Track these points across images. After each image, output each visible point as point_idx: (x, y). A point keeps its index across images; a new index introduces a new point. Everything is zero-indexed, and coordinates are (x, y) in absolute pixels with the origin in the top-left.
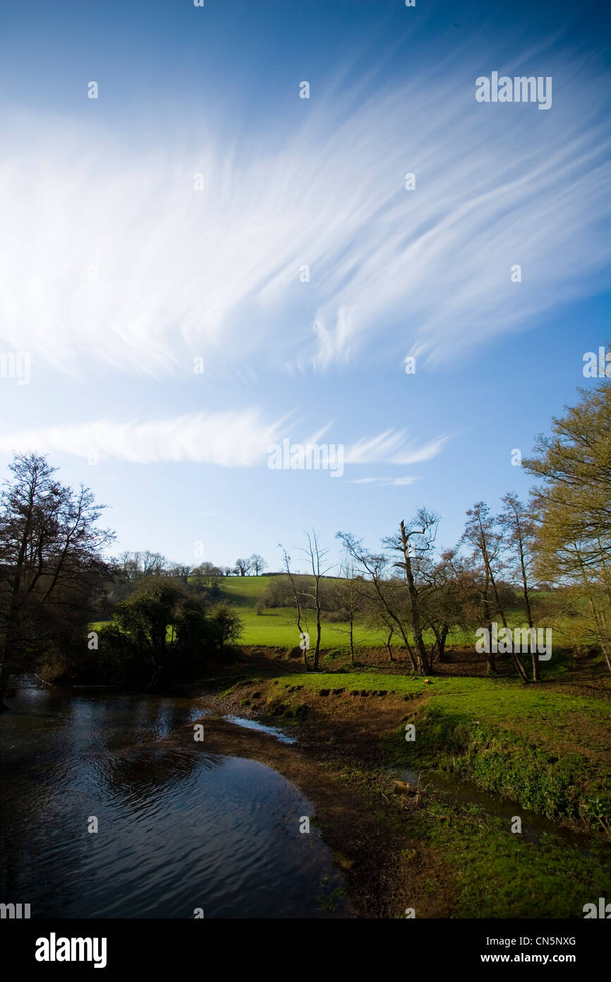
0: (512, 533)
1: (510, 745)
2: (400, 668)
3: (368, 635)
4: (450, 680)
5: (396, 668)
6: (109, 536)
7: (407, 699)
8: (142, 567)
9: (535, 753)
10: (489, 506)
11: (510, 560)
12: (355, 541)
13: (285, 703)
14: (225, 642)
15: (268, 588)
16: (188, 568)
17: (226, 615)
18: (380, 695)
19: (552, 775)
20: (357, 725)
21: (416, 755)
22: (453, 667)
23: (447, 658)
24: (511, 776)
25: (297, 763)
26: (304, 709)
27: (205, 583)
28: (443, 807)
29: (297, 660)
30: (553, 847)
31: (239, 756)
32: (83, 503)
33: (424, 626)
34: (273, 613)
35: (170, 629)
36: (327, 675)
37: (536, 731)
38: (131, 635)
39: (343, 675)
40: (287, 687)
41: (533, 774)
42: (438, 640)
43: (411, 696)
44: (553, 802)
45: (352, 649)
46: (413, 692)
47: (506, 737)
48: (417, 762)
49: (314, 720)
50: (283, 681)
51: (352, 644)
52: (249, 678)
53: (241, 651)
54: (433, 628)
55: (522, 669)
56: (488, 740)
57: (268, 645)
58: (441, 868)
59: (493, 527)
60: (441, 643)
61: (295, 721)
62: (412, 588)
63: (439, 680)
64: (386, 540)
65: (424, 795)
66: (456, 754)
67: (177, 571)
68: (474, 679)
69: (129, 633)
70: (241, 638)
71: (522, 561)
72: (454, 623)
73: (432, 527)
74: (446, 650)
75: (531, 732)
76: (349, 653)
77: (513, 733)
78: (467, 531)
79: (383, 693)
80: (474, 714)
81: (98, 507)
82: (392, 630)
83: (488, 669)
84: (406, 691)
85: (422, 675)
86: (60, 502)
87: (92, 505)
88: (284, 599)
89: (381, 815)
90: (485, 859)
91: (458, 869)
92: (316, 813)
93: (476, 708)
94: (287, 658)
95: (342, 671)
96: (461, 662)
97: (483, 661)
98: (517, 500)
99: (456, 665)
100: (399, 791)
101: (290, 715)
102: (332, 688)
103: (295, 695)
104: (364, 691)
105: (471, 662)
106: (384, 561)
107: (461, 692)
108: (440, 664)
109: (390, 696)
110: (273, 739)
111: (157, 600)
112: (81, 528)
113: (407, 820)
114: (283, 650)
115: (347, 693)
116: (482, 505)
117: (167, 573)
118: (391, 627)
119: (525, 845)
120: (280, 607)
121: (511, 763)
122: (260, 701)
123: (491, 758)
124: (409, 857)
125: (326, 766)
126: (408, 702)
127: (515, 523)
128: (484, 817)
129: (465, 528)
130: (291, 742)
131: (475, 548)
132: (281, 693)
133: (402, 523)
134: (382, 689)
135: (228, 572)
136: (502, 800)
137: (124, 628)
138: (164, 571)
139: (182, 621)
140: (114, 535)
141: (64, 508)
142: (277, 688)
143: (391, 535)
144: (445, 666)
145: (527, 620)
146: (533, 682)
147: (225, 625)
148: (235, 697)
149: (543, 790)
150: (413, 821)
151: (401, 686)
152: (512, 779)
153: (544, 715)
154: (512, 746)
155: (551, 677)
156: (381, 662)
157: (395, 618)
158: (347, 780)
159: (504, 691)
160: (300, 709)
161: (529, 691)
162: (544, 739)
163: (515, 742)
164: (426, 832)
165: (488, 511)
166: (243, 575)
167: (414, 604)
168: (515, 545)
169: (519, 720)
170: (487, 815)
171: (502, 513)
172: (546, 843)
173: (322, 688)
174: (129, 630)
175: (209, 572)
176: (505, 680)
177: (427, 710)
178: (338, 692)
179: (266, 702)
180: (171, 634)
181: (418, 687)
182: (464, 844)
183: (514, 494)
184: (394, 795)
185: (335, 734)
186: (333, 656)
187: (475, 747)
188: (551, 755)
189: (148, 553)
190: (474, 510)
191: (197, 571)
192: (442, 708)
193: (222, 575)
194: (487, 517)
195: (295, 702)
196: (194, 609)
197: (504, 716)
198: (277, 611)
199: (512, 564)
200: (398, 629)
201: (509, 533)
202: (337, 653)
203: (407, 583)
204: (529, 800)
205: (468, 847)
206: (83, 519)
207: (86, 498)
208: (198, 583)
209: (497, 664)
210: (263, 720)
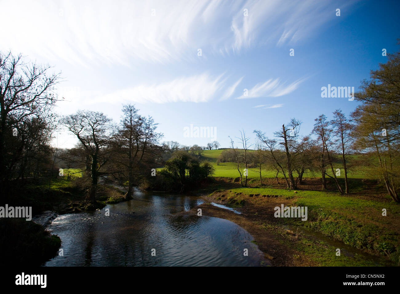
0: (338, 129)
1: (338, 219)
2: (282, 187)
3: (268, 173)
4: (305, 192)
5: (280, 186)
6: (161, 135)
7: (287, 199)
8: (171, 147)
9: (351, 223)
10: (326, 116)
11: (336, 141)
12: (262, 133)
13: (235, 199)
14: (208, 176)
15: (221, 155)
16: (188, 147)
17: (208, 165)
18: (275, 197)
19: (360, 232)
20: (267, 208)
21: (294, 221)
22: (306, 186)
23: (303, 183)
24: (339, 231)
25: (244, 221)
26: (243, 201)
27: (195, 153)
28: (308, 241)
29: (238, 183)
30: (361, 260)
31: (220, 218)
32: (150, 123)
33: (293, 169)
34: (224, 164)
35: (186, 171)
36: (251, 189)
37: (350, 214)
38: (172, 173)
39: (257, 189)
40: (235, 193)
41: (350, 231)
42: (299, 176)
43: (289, 198)
44: (360, 242)
45: (261, 178)
46: (290, 196)
47: (336, 215)
48: (294, 223)
49: (248, 206)
50: (233, 191)
51: (261, 176)
52: (219, 189)
53: (215, 179)
54: (297, 170)
55: (340, 188)
56: (327, 216)
57: (225, 177)
58: (311, 262)
59: (328, 126)
60: (301, 177)
61: (240, 206)
62: (288, 153)
63: (301, 192)
64: (276, 133)
65: (299, 236)
66: (312, 221)
67: (184, 148)
68: (317, 192)
69: (171, 172)
70: (214, 174)
71: (343, 141)
72: (307, 168)
73: (298, 127)
74: (303, 179)
75: (348, 214)
76: (259, 180)
77: (339, 214)
78: (315, 128)
79: (276, 196)
80: (319, 206)
81: (156, 124)
82: (278, 171)
83: (323, 188)
84: (286, 196)
85: (292, 189)
86: (142, 123)
87: (153, 124)
88: (228, 159)
89: (282, 242)
90: (330, 261)
91: (319, 263)
92: (255, 239)
93: (320, 203)
94: (233, 182)
95: (257, 187)
96: (310, 185)
97: (320, 184)
98: (341, 113)
99: (308, 186)
100: (288, 233)
101: (237, 204)
102: (254, 194)
103: (239, 196)
104: (268, 195)
105: (314, 185)
106: (275, 142)
107: (312, 197)
108: (300, 185)
109: (280, 198)
110: (232, 212)
111: (181, 160)
112: (150, 133)
113: (293, 244)
114: (232, 179)
115: (261, 196)
116: (323, 116)
117: (180, 149)
118: (278, 170)
119: (348, 257)
120: (226, 162)
121: (339, 226)
122: (225, 198)
123: (329, 223)
124: (297, 257)
125: (256, 223)
126: (288, 200)
127: (340, 124)
128: (327, 245)
129: (314, 127)
130: (240, 213)
131: (319, 136)
132: (233, 195)
133: (283, 125)
134: (276, 195)
135: (204, 148)
136: (335, 240)
137: (169, 170)
138: (179, 148)
139: (191, 168)
140: (163, 135)
141: (143, 125)
142: (231, 193)
143: (278, 131)
144: (302, 186)
145: (343, 167)
146: (346, 194)
147: (207, 169)
148: (214, 197)
149: (355, 238)
150: (296, 245)
151: (284, 194)
152: (340, 232)
153: (353, 208)
154: (339, 219)
155: (354, 192)
156: (273, 184)
157: (280, 166)
158: (265, 229)
159: (332, 197)
160: (242, 202)
161: (344, 197)
162: (355, 217)
163: (341, 218)
164: (302, 249)
165: (326, 119)
166: (210, 149)
167: (289, 160)
168: (339, 134)
169: (341, 209)
170: (328, 245)
171: (333, 119)
172: (358, 257)
173: (250, 194)
174: (171, 171)
175: (197, 149)
176: (331, 193)
177: (298, 203)
178: (257, 195)
179: (227, 199)
180: (187, 173)
181: (291, 194)
182: (320, 255)
183: (340, 110)
184: (286, 235)
185: (257, 211)
186: (253, 181)
187: (321, 219)
188: (359, 224)
189: (172, 142)
190: (319, 118)
191: (192, 148)
192: (304, 203)
193: (202, 150)
194: (325, 121)
195: (239, 199)
196: (195, 163)
197: (334, 207)
198: (225, 163)
199: (337, 143)
200: (281, 170)
201: (336, 129)
202: (254, 180)
203: (285, 151)
204: (348, 241)
205: (322, 256)
206: (151, 129)
207: (151, 121)
208: (193, 153)
209: (327, 186)
210: (227, 205)
